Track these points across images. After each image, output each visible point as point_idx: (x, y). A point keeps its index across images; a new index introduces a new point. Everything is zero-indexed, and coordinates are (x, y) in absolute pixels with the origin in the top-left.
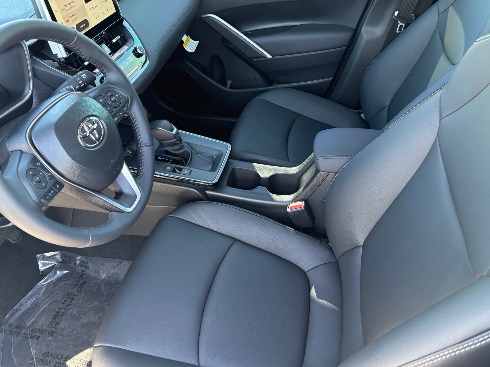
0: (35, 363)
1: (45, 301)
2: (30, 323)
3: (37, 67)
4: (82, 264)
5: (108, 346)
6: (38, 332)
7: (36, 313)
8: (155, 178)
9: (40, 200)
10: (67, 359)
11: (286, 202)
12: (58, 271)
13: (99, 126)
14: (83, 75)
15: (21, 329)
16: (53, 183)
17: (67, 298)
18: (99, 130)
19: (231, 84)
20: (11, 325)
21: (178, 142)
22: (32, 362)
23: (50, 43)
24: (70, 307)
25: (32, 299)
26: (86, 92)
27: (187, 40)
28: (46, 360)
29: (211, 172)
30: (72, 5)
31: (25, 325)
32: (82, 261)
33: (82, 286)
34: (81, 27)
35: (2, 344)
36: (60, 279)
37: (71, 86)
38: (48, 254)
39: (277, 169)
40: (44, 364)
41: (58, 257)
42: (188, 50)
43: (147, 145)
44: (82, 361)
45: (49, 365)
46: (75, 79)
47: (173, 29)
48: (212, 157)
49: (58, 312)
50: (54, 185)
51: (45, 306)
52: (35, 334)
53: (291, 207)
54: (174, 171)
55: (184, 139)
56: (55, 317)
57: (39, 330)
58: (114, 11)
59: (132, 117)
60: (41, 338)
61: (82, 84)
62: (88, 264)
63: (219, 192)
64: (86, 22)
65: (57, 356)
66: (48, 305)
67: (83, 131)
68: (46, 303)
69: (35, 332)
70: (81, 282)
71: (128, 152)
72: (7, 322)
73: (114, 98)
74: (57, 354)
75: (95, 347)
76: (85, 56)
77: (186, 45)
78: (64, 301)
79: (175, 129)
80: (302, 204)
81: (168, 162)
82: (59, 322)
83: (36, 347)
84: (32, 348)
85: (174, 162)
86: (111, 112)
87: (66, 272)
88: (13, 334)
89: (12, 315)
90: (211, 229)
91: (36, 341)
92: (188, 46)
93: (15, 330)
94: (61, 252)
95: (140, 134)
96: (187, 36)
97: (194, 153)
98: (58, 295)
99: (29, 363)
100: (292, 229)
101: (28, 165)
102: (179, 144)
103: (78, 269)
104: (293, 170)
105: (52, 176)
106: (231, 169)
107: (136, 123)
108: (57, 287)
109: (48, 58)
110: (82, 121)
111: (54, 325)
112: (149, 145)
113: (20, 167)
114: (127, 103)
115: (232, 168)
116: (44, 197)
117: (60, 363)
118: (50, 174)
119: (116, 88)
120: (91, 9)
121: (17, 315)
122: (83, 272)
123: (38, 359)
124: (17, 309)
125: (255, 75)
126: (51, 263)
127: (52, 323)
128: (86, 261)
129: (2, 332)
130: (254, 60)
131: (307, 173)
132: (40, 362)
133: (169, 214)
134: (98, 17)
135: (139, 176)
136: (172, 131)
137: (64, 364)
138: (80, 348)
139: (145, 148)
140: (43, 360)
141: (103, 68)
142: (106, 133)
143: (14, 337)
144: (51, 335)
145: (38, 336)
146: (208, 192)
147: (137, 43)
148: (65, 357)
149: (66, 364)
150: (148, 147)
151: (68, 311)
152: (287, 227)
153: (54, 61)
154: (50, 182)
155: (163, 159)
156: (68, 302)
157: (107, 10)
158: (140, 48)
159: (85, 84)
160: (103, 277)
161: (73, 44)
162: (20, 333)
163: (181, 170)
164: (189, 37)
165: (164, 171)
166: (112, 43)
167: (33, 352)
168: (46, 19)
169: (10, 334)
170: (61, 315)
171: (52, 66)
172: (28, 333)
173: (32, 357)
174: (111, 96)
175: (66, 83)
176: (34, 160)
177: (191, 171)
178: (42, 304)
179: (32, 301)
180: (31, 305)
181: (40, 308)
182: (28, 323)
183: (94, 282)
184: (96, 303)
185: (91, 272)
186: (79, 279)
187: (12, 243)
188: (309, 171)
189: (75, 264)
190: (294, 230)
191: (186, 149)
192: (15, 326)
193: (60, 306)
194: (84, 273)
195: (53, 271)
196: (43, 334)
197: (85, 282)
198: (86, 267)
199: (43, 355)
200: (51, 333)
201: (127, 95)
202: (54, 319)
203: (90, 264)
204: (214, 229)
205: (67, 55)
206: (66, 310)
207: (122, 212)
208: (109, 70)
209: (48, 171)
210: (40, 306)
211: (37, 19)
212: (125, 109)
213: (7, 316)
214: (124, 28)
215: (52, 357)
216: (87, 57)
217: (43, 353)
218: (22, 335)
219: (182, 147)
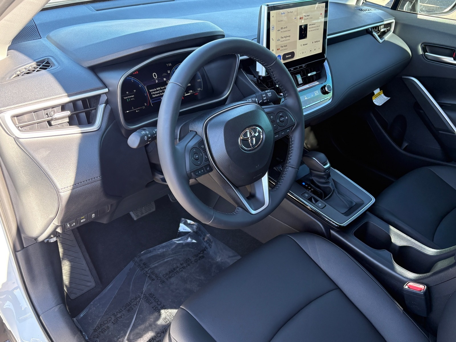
0: (142, 297)
1: (171, 256)
2: (153, 266)
3: (240, 78)
4: (208, 241)
5: (189, 313)
6: (155, 276)
7: (161, 261)
8: (287, 195)
9: (191, 173)
10: (163, 308)
11: (407, 278)
12: (189, 238)
13: (259, 135)
14: (269, 93)
15: (146, 267)
16: (206, 164)
17: (185, 261)
18: (258, 138)
19: (407, 146)
20: (141, 260)
21: (325, 176)
22: (141, 296)
23: (258, 63)
24: (184, 270)
25: (163, 249)
26: (263, 107)
27: (379, 94)
28: (150, 300)
29: (344, 216)
30: (287, 38)
31: (150, 266)
32: (209, 240)
33: (200, 259)
34: (287, 57)
35: (129, 270)
36: (188, 244)
37: (256, 99)
38: (189, 221)
39: (413, 242)
40: (147, 302)
41: (195, 227)
42: (376, 103)
43: (293, 167)
44: (172, 316)
45: (150, 305)
46: (262, 95)
47: (368, 80)
48: (352, 202)
49: (174, 269)
50: (206, 166)
51: (168, 259)
52: (153, 276)
53: (410, 285)
54: (310, 200)
55: (332, 176)
56: (171, 272)
57: (157, 275)
58: (320, 51)
59: (291, 139)
60: (155, 281)
61: (265, 100)
62: (212, 243)
63: (343, 237)
64: (292, 54)
65: (158, 301)
66: (171, 260)
67: (246, 135)
68: (171, 257)
69: (153, 275)
70: (201, 255)
71: (280, 168)
72: (140, 257)
73: (283, 119)
74: (158, 300)
75: (181, 308)
76: (276, 78)
77: (375, 97)
78: (183, 263)
79: (328, 165)
80: (423, 289)
81: (309, 190)
82: (172, 277)
83: (148, 286)
84: (146, 285)
85: (315, 192)
86: (275, 129)
87: (194, 241)
88: (140, 267)
89: (145, 254)
90: (320, 266)
91: (151, 281)
92: (377, 99)
93: (142, 265)
94: (198, 225)
95: (291, 156)
96: (380, 90)
97: (336, 192)
98: (181, 256)
99: (138, 295)
100: (401, 307)
101: (195, 144)
102: (326, 179)
103: (204, 244)
104: (430, 251)
105: (208, 160)
106: (365, 222)
107: (292, 146)
108: (183, 250)
109: (251, 74)
110: (249, 127)
111: (167, 277)
112: (295, 167)
113: (189, 144)
114: (292, 127)
115: (367, 221)
116: (195, 172)
117: (157, 308)
118: (207, 157)
119: (289, 111)
120: (301, 45)
121: (149, 255)
122: (206, 248)
123: (145, 295)
124: (150, 251)
125: (435, 147)
126: (188, 229)
127: (167, 274)
128: (212, 240)
129: (134, 261)
130: (440, 132)
131: (445, 260)
132: (145, 299)
133: (290, 234)
134: (304, 53)
135: (274, 188)
136: (324, 165)
137: (159, 310)
138: (175, 306)
139: (290, 168)
140: (148, 298)
141: (285, 92)
142: (263, 143)
143: (139, 270)
144: (162, 283)
145: (154, 279)
146: (332, 232)
147: (329, 82)
148: (162, 305)
149: (160, 311)
150: (293, 169)
151: (181, 272)
152: (396, 302)
153: (255, 77)
154: (204, 163)
155: (306, 186)
156: (185, 265)
157: (315, 49)
158: (329, 87)
159: (267, 101)
160: (218, 260)
161: (270, 66)
162: (144, 269)
163: (316, 201)
164: (382, 92)
165: (302, 196)
166: (307, 76)
167: (144, 289)
168: (263, 45)
169: (138, 266)
170: (175, 272)
171: (252, 80)
172: (149, 272)
173: (142, 292)
174: (281, 116)
175: (255, 95)
176: (201, 142)
177: (325, 206)
178: (168, 257)
179: (163, 250)
180: (161, 253)
181: (165, 259)
182: (152, 265)
183: (210, 260)
184: (202, 278)
185: (211, 251)
186: (200, 252)
187: (170, 201)
188: (447, 260)
189: (204, 239)
190: (402, 309)
191: (330, 185)
192: (143, 262)
193: (179, 265)
194: (206, 250)
195: (187, 236)
196: (157, 279)
197: (203, 257)
198: (209, 245)
199: (150, 295)
200: (163, 282)
201: (295, 120)
202: (170, 272)
203: (213, 244)
204: (322, 268)
205: (266, 75)
206: (180, 270)
207: (247, 211)
208: (290, 95)
209: (207, 155)
210: (165, 257)
211: (256, 42)
212: (288, 131)
213: (142, 252)
214: (323, 67)
215: (154, 300)
216: (276, 80)
217: (150, 293)
218: (144, 272)
219: (327, 183)
